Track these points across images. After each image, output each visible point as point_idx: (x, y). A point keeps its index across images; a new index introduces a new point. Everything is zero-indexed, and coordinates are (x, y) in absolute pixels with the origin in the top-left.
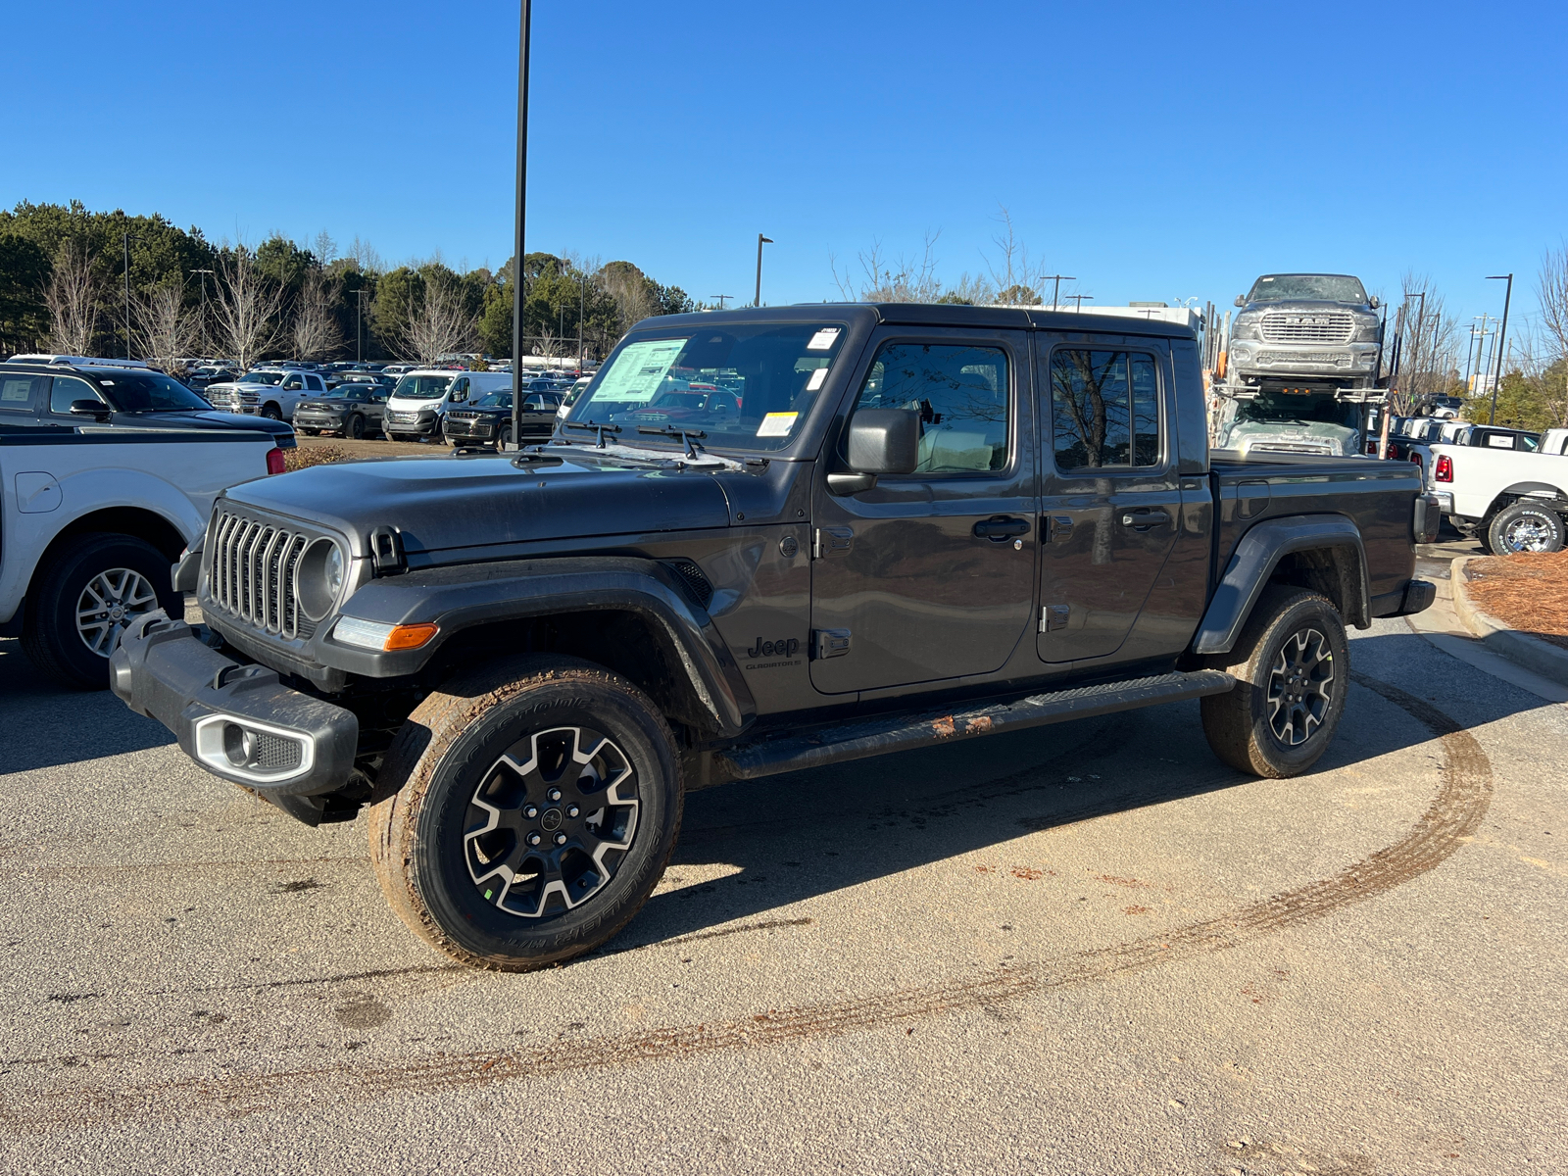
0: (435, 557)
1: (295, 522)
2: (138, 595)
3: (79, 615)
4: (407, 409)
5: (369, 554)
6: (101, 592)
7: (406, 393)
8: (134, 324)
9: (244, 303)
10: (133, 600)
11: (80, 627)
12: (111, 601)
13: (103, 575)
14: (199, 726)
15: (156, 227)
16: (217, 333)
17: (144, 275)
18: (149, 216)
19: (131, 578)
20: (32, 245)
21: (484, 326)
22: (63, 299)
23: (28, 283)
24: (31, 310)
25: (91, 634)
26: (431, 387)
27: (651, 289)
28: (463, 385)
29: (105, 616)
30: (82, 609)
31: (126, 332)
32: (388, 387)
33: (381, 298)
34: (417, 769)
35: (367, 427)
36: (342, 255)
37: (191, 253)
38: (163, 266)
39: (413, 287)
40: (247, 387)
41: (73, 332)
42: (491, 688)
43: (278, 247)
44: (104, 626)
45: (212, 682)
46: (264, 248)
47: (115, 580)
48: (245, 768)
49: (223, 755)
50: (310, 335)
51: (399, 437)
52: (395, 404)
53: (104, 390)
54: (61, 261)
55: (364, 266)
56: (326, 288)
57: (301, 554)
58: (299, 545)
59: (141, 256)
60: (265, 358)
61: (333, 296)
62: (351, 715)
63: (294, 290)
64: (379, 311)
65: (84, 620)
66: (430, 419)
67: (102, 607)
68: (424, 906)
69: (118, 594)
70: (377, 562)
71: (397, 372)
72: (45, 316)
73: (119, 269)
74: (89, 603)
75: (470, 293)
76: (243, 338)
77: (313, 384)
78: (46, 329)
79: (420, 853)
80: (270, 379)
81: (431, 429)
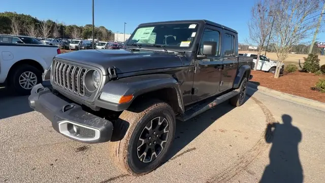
0: (125, 75)
1: (82, 65)
2: (33, 76)
3: (20, 81)
4: (73, 45)
5: (108, 74)
6: (24, 76)
7: (73, 43)
8: (27, 31)
9: (45, 29)
10: (31, 78)
11: (20, 83)
12: (27, 78)
13: (24, 73)
14: (60, 124)
15: (29, 17)
16: (41, 33)
17: (27, 24)
18: (28, 15)
19: (31, 74)
20: (8, 18)
21: (82, 34)
22: (14, 26)
23: (8, 24)
24: (8, 28)
25: (23, 85)
26: (76, 42)
27: (107, 30)
28: (81, 42)
29: (26, 81)
30: (21, 79)
31: (25, 33)
32: (70, 42)
33: (66, 30)
34: (127, 134)
35: (67, 48)
36: (60, 23)
37: (35, 21)
38: (31, 23)
39: (72, 28)
40: (46, 41)
41: (16, 31)
42: (143, 110)
43: (50, 21)
44: (26, 83)
45: (62, 110)
46: (47, 21)
47: (27, 74)
48: (75, 135)
49: (68, 132)
50: (55, 34)
51: (72, 50)
52: (71, 45)
53: (22, 40)
54: (13, 21)
55: (63, 25)
56: (58, 27)
57: (85, 73)
58: (84, 71)
59: (27, 21)
60: (49, 37)
61: (59, 29)
62: (110, 122)
63: (53, 28)
64: (66, 31)
65: (21, 82)
66: (76, 47)
67: (25, 79)
68: (128, 168)
69: (28, 77)
70: (111, 76)
71: (70, 40)
72: (11, 29)
73: (24, 23)
74: (22, 78)
75: (80, 29)
76: (45, 34)
77: (58, 41)
78: (11, 31)
79: (128, 155)
80: (50, 40)
81: (77, 48)
